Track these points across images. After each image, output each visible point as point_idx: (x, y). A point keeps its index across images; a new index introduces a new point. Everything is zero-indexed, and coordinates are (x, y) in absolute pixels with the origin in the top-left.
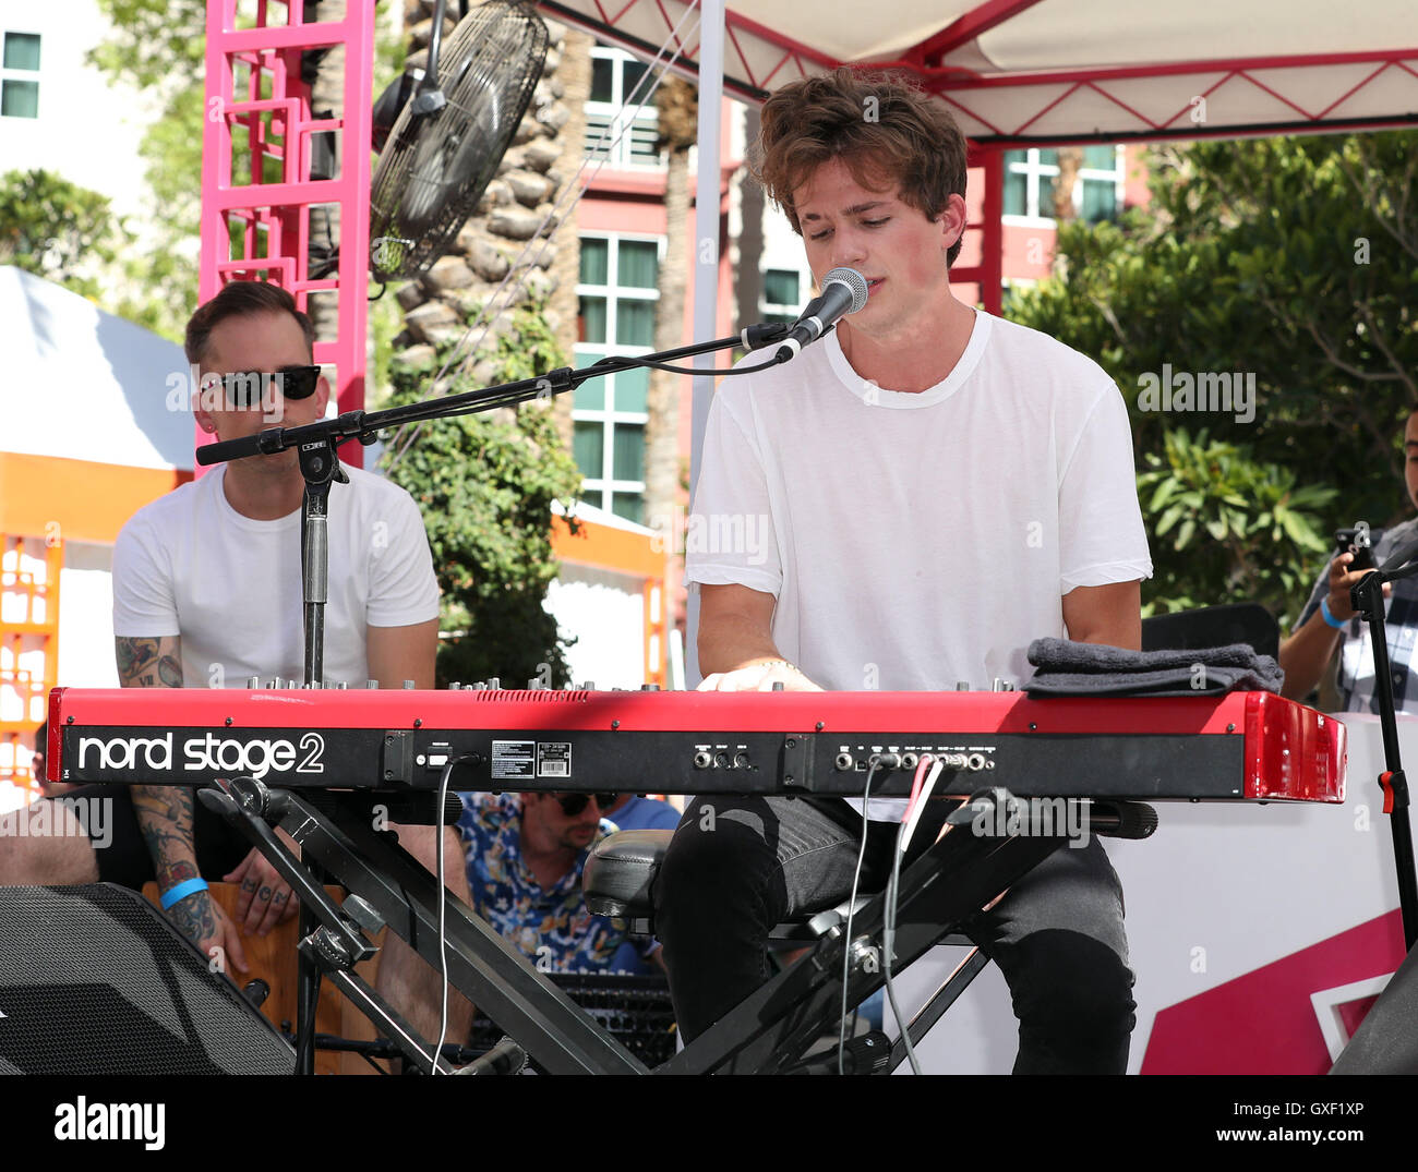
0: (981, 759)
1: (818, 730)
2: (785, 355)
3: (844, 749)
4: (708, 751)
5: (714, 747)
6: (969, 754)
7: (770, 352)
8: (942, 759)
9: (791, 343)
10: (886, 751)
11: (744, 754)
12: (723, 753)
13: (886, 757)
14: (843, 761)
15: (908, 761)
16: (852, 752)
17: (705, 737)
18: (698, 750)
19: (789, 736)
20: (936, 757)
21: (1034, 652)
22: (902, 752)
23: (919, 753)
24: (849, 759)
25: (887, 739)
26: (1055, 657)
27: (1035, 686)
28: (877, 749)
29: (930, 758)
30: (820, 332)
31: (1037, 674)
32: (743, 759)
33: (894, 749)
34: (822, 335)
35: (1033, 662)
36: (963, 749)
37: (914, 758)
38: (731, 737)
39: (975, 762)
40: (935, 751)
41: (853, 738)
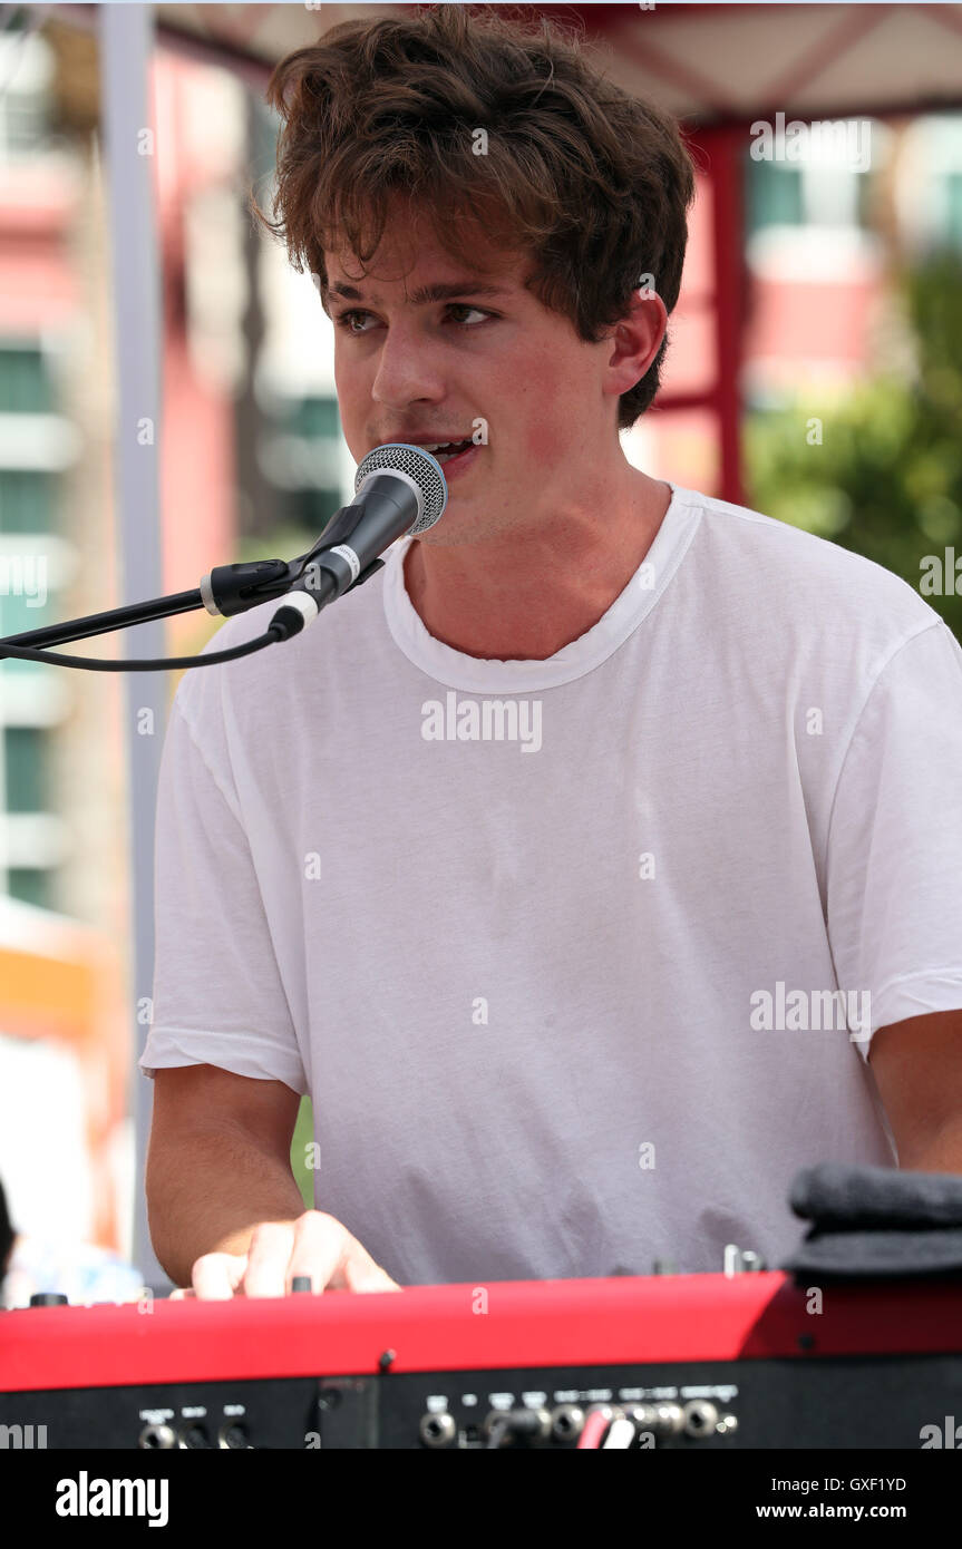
0: (708, 1412)
1: (384, 1369)
2: (288, 624)
3: (437, 1403)
4: (168, 1423)
5: (178, 1413)
6: (682, 1402)
7: (258, 618)
8: (630, 1418)
9: (298, 600)
10: (519, 1404)
11: (238, 1423)
12: (197, 1424)
13: (522, 1417)
14: (435, 1428)
15: (564, 1422)
16: (454, 1408)
17: (159, 1394)
18: (146, 1423)
19: (327, 1384)
20: (619, 1412)
21: (802, 1195)
22: (551, 1404)
23: (584, 1405)
24: (447, 1422)
25: (519, 1379)
26: (843, 1201)
27: (809, 1260)
28: (501, 1401)
29: (607, 1412)
30: (355, 574)
31: (811, 1237)
32: (238, 1434)
33: (534, 1399)
34: (360, 580)
35: (800, 1211)
36: (670, 1392)
37: (576, 1415)
38: (212, 1391)
39: (697, 1419)
40: (616, 1401)
41: (452, 1382)
